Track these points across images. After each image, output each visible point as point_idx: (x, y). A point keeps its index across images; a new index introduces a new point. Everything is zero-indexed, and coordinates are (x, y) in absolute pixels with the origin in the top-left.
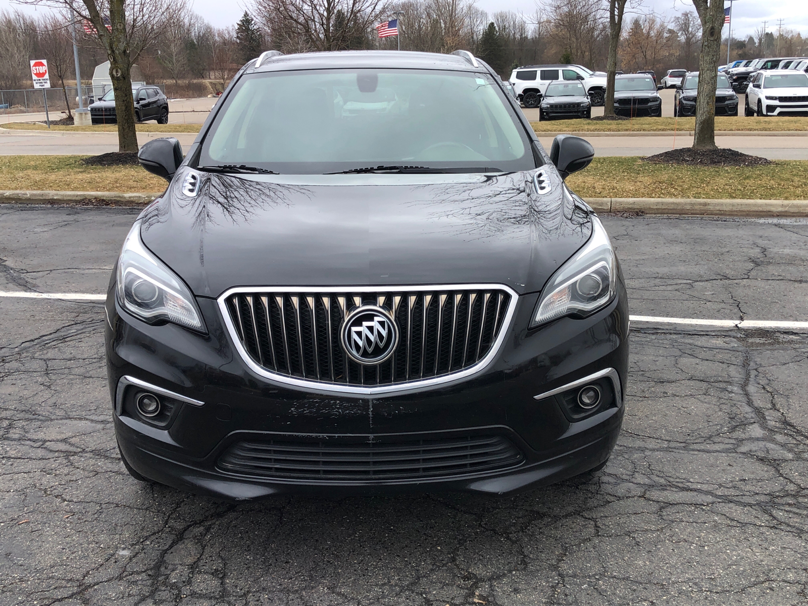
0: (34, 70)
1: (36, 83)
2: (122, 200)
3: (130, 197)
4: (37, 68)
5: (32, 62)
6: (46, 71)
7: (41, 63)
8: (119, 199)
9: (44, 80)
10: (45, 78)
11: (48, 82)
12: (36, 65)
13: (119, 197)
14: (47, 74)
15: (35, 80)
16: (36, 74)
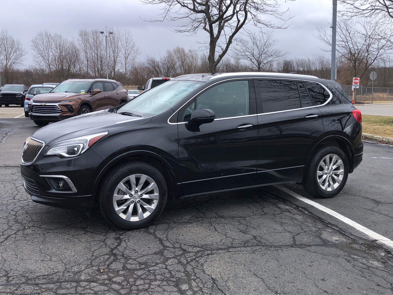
0: (354, 81)
1: (354, 86)
2: (373, 138)
3: (376, 138)
4: (355, 80)
5: (354, 78)
6: (358, 82)
7: (357, 79)
8: (372, 138)
9: (357, 85)
10: (357, 84)
11: (358, 86)
12: (355, 79)
13: (373, 137)
14: (359, 83)
15: (353, 85)
16: (354, 83)
